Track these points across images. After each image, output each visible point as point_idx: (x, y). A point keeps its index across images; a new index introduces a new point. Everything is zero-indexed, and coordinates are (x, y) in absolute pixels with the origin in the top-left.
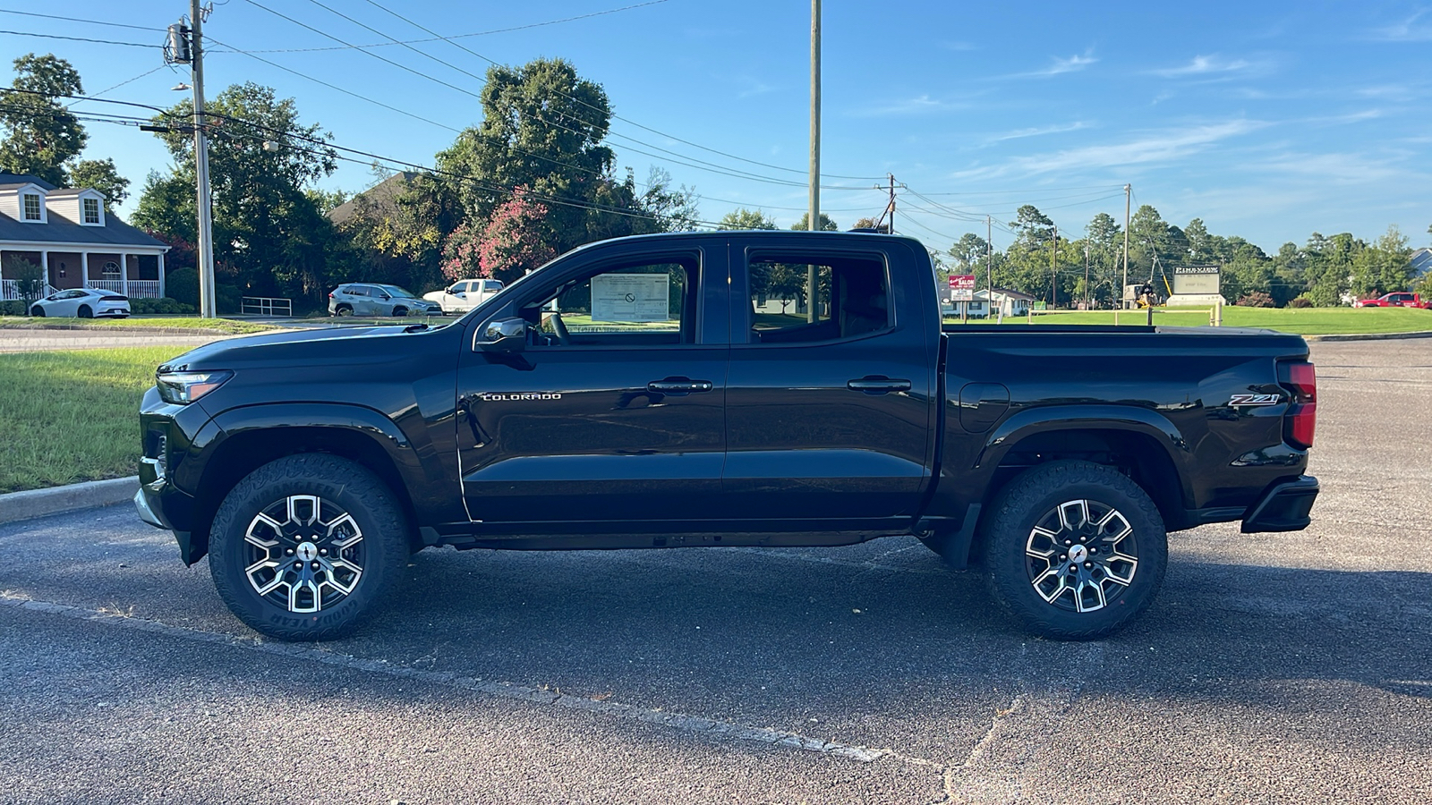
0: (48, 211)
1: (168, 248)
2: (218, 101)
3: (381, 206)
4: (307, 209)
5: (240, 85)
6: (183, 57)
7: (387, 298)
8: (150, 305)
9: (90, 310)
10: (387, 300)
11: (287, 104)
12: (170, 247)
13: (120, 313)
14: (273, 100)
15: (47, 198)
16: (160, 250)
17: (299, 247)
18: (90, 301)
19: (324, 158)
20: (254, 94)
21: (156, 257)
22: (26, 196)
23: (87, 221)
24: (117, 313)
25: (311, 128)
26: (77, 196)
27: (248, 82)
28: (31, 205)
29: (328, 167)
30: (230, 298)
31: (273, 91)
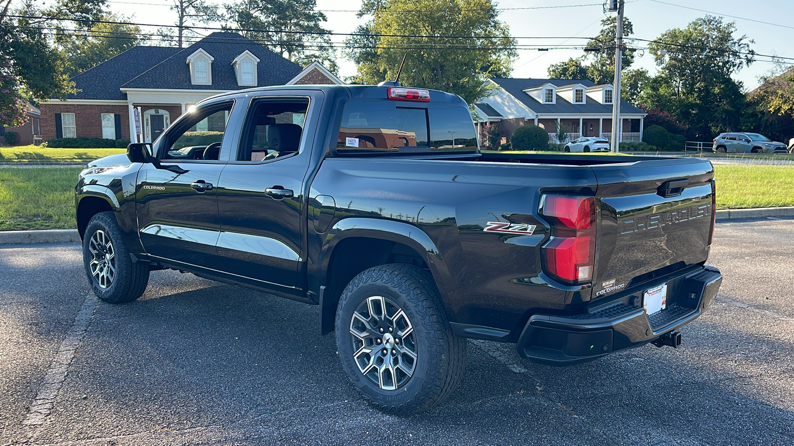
0: (587, 96)
1: (646, 115)
2: (687, 29)
3: (777, 84)
4: (733, 88)
5: (701, 18)
6: (613, 8)
7: (749, 141)
8: (632, 146)
9: (589, 148)
10: (748, 142)
11: (731, 25)
12: (647, 114)
13: (604, 150)
14: (721, 24)
15: (586, 91)
16: (642, 116)
17: (726, 111)
18: (590, 144)
19: (746, 56)
20: (710, 22)
21: (639, 120)
22: (577, 91)
23: (606, 102)
24: (602, 150)
25: (741, 38)
26: (601, 89)
27: (706, 15)
28: (579, 94)
29: (749, 61)
30: (678, 142)
31: (722, 18)
